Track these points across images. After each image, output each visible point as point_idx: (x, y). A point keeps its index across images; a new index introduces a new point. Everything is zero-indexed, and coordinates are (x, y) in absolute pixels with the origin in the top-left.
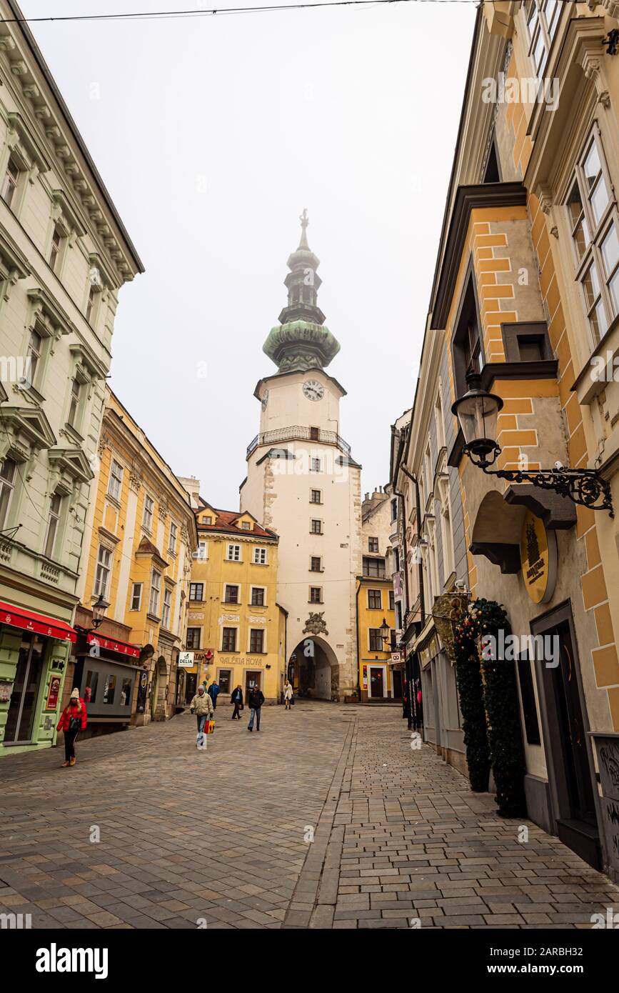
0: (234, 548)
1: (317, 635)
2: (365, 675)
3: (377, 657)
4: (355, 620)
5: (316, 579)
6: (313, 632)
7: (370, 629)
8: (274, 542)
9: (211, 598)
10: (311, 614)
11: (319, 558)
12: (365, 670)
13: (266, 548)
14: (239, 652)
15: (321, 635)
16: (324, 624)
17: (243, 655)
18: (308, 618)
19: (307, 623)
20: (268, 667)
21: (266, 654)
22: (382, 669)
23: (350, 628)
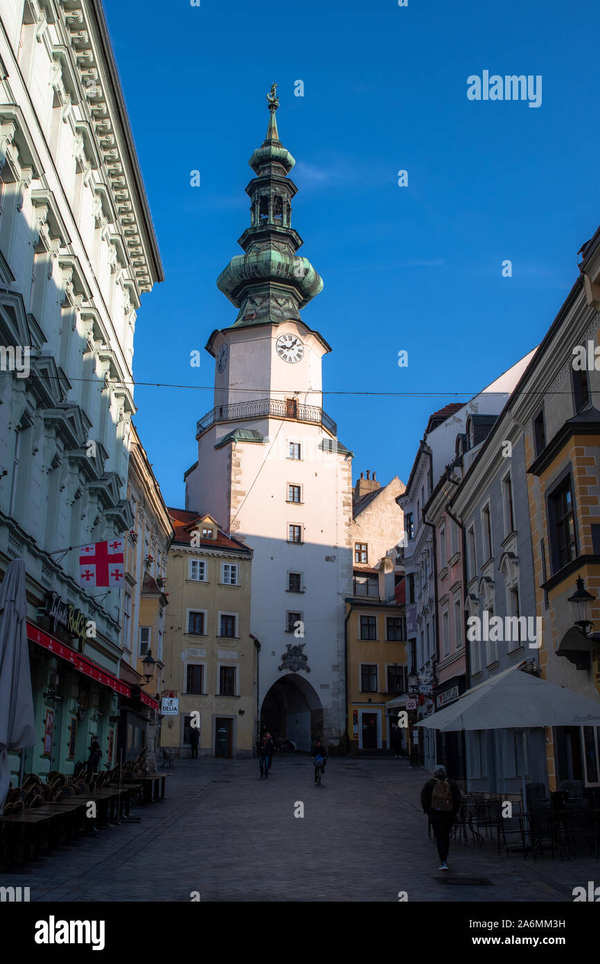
0: (198, 564)
1: (297, 673)
2: (356, 722)
3: (370, 700)
4: (343, 654)
5: (295, 602)
6: (291, 668)
7: (362, 665)
8: (248, 557)
9: (172, 628)
10: (289, 646)
11: (299, 575)
12: (355, 716)
13: (236, 564)
14: (207, 695)
15: (302, 673)
16: (305, 658)
17: (211, 698)
18: (285, 651)
19: (284, 657)
20: (241, 712)
21: (239, 697)
22: (375, 715)
23: (336, 663)
